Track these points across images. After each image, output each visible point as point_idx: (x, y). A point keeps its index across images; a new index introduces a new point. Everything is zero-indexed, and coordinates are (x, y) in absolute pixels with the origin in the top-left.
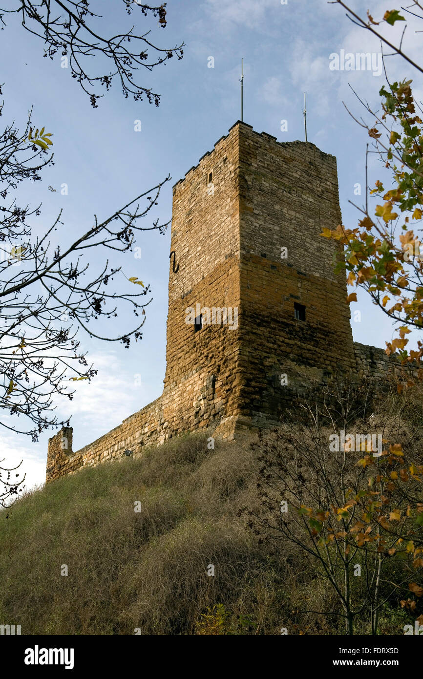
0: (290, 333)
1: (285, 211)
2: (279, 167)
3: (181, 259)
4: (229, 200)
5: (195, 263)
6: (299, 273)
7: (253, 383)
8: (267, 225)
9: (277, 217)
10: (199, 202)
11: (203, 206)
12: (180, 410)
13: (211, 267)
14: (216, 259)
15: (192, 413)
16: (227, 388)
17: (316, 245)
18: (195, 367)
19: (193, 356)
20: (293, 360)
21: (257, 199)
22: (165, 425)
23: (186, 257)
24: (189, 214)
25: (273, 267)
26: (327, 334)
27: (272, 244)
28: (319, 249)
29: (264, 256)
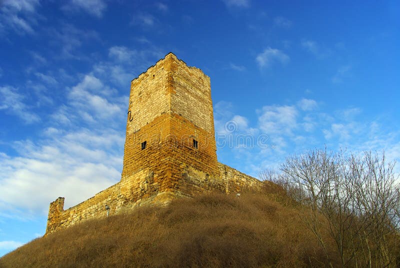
0: (191, 153)
1: (189, 96)
2: (187, 76)
3: (135, 115)
4: (164, 87)
5: (142, 117)
6: (195, 126)
7: (175, 176)
8: (182, 101)
9: (186, 98)
10: (146, 88)
11: (149, 90)
12: (131, 189)
13: (153, 118)
14: (155, 115)
15: (139, 190)
16: (161, 177)
17: (202, 114)
18: (141, 167)
19: (140, 162)
20: (193, 167)
21: (178, 88)
22: (121, 197)
23: (138, 114)
24: (140, 94)
25: (184, 121)
26: (207, 156)
27: (184, 110)
28: (203, 117)
29: (181, 115)
